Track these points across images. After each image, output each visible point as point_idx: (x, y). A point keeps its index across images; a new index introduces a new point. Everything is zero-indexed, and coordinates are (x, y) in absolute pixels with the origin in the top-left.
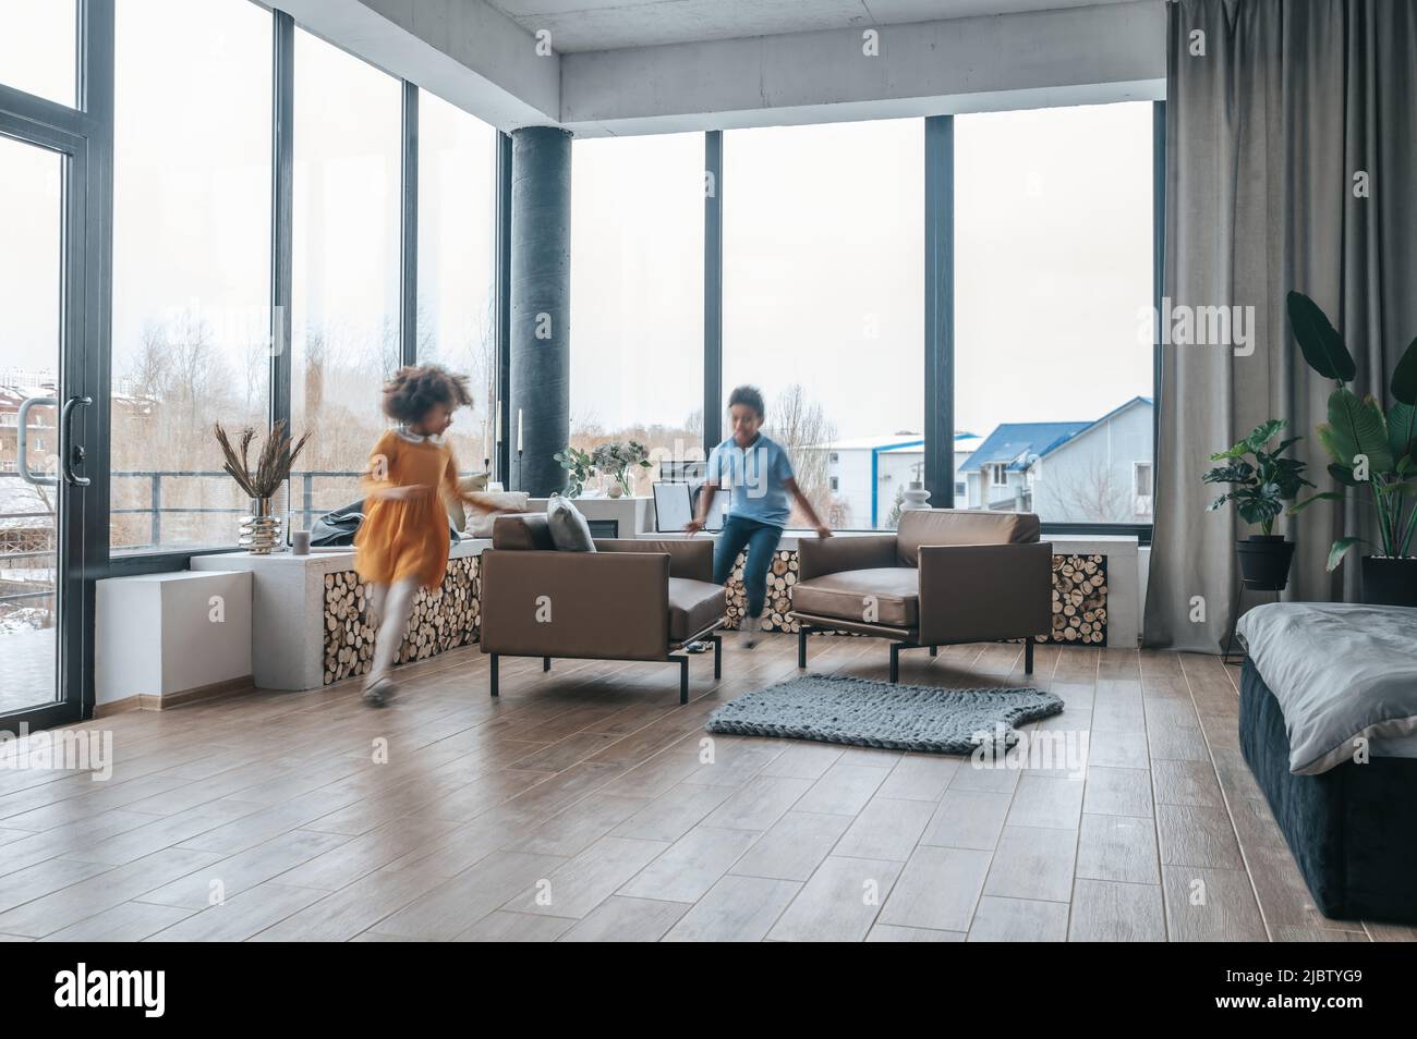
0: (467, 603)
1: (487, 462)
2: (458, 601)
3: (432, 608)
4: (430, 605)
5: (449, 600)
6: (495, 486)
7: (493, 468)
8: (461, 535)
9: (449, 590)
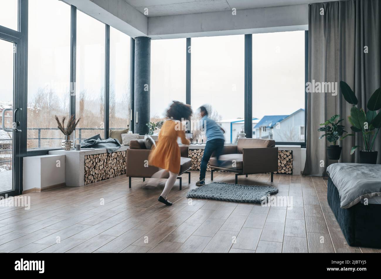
0: (123, 163)
1: (128, 126)
3: (113, 164)
5: (118, 162)
6: (130, 132)
7: (130, 127)
8: (121, 145)
9: (118, 160)
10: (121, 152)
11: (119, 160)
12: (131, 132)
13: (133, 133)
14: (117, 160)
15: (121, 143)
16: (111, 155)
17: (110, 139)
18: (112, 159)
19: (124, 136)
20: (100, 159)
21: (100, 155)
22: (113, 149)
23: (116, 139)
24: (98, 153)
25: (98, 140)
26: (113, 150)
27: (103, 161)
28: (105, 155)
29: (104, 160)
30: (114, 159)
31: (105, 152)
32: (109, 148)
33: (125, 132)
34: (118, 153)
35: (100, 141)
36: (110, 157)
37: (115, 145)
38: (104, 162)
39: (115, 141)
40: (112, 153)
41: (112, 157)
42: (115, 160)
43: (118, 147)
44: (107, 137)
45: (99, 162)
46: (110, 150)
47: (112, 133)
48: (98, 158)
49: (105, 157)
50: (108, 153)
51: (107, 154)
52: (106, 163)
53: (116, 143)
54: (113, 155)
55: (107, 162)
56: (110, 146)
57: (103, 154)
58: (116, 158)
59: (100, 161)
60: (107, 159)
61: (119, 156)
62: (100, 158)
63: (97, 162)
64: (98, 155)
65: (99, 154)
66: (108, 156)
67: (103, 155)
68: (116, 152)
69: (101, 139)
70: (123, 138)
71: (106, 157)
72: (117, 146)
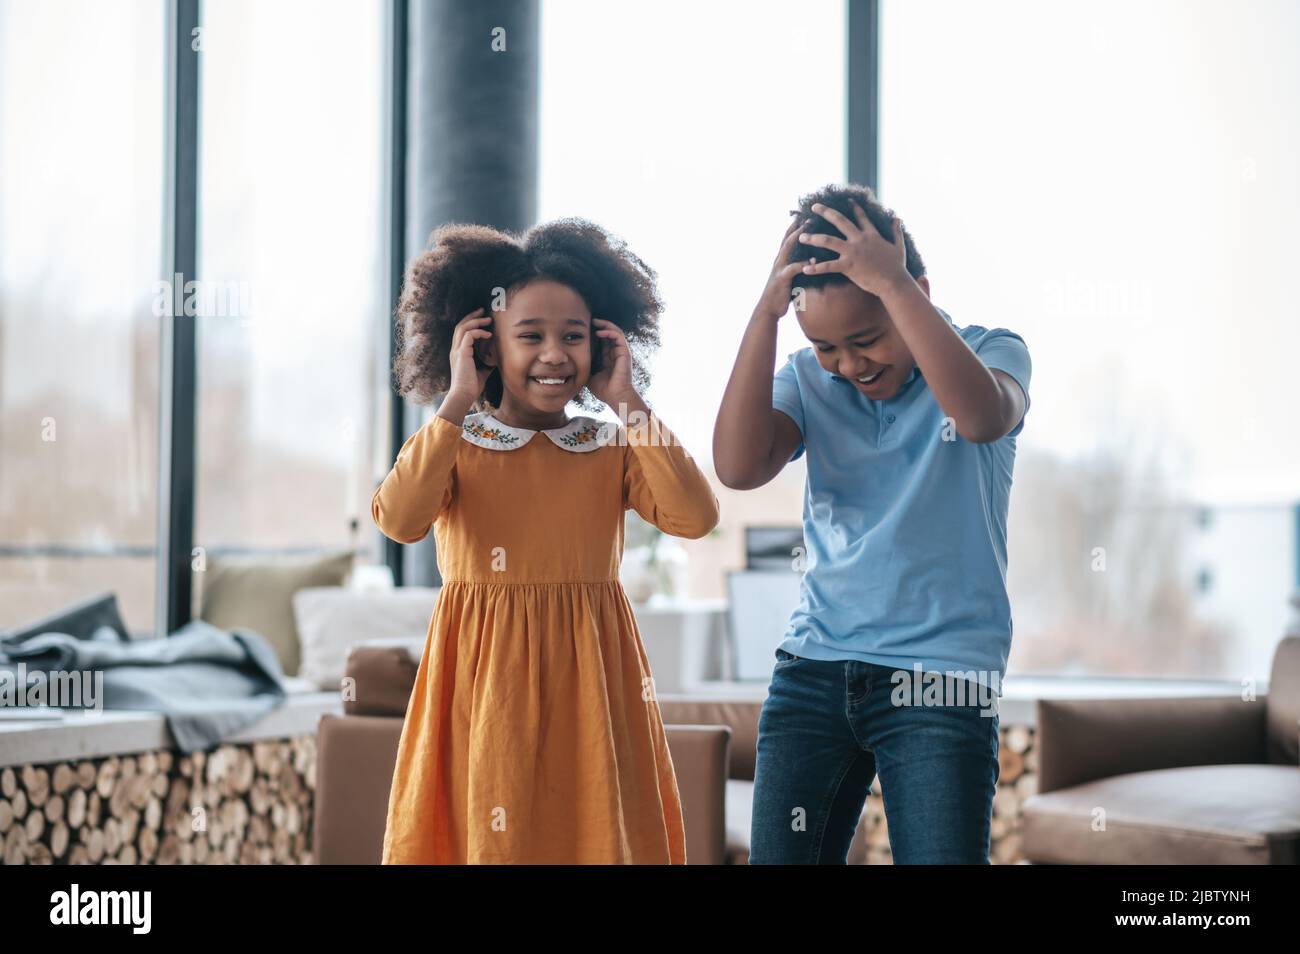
0: (301, 840)
1: (354, 525)
2: (281, 836)
3: (222, 848)
4: (216, 840)
5: (259, 831)
6: (371, 577)
7: (372, 535)
8: (288, 684)
9: (260, 806)
10: (286, 741)
11: (270, 812)
12: (382, 577)
13: (399, 581)
14: (250, 810)
15: (293, 668)
16: (205, 770)
17: (199, 637)
18: (213, 798)
19: (314, 611)
20: (105, 803)
21: (108, 769)
22: (224, 716)
23: (248, 634)
24: (89, 753)
25: (104, 644)
26: (222, 730)
27: (134, 817)
28: (149, 764)
29: (142, 813)
30: (223, 800)
31: (153, 740)
32: (184, 705)
33: (332, 575)
34: (261, 752)
35: (117, 652)
36: (189, 783)
37: (236, 682)
38: (142, 824)
39: (235, 651)
40: (211, 750)
41: (205, 780)
42: (238, 811)
43: (264, 703)
44: (179, 616)
45: (101, 825)
46: (196, 724)
47: (220, 585)
48: (89, 793)
49: (149, 783)
50: (177, 754)
51: (166, 760)
52: (161, 833)
53: (250, 669)
54: (219, 764)
55: (168, 827)
56: (195, 692)
57: (136, 757)
58: (246, 797)
59: (105, 814)
60: (164, 802)
61: (266, 777)
62: (105, 788)
63: (86, 823)
64: (87, 770)
65: (98, 762)
66: (174, 774)
67: (129, 767)
68: (248, 748)
69: (124, 636)
70: (309, 629)
71: (161, 785)
72: (256, 693)
